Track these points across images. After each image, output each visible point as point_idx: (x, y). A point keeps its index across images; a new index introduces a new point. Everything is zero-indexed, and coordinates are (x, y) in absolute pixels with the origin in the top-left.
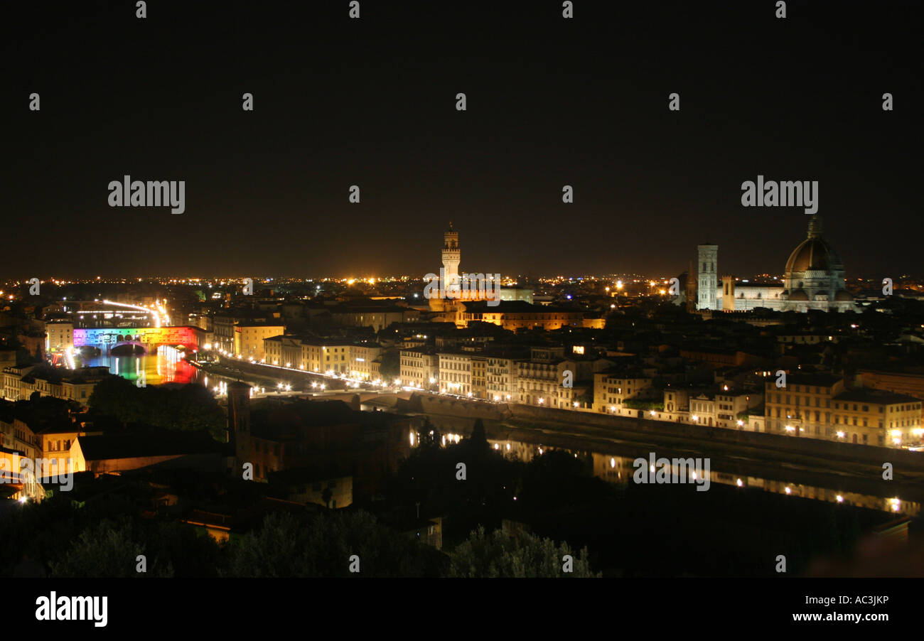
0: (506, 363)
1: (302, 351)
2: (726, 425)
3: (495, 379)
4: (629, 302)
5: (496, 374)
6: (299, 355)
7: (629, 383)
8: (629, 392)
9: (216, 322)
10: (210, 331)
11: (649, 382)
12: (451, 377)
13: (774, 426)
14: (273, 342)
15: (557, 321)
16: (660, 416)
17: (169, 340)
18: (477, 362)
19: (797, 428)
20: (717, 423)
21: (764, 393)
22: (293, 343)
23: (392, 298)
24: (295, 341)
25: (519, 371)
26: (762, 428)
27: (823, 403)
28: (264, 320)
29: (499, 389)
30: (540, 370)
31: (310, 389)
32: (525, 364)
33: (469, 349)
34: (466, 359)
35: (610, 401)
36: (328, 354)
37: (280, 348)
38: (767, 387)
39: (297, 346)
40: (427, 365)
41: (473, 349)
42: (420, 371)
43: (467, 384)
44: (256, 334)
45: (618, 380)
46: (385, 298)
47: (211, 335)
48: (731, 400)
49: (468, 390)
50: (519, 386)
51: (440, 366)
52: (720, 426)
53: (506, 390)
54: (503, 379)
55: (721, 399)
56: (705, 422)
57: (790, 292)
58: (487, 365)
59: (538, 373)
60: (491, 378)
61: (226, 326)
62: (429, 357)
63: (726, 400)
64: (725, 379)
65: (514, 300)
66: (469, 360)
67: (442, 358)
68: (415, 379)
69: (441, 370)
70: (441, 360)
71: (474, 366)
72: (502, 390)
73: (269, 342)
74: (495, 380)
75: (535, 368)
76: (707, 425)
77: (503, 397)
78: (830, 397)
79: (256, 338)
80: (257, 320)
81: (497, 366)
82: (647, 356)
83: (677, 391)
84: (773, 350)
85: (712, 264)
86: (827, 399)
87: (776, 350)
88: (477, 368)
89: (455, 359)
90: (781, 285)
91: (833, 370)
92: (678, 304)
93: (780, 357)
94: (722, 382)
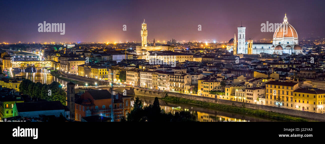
0: (165, 76)
1: (91, 70)
2: (250, 102)
4: (211, 51)
5: (161, 80)
6: (90, 72)
7: (211, 84)
8: (211, 88)
9: (61, 59)
10: (59, 62)
11: (219, 83)
12: (145, 81)
13: (269, 102)
14: (81, 67)
15: (183, 59)
16: (223, 98)
17: (45, 66)
18: (154, 75)
19: (279, 104)
20: (246, 101)
21: (265, 89)
22: (88, 67)
23: (123, 50)
24: (89, 66)
25: (170, 79)
26: (264, 104)
27: (290, 93)
28: (78, 58)
29: (162, 86)
30: (177, 78)
31: (94, 85)
32: (172, 76)
33: (151, 70)
34: (150, 74)
35: (204, 91)
36: (100, 71)
37: (83, 69)
38: (266, 86)
39: (89, 68)
40: (136, 76)
41: (153, 70)
42: (133, 78)
43: (150, 84)
44: (75, 64)
45: (207, 83)
46: (120, 50)
47: (59, 64)
48: (252, 91)
49: (151, 86)
50: (170, 85)
51: (141, 77)
52: (247, 102)
53: (165, 86)
54: (164, 82)
55: (248, 91)
56: (241, 101)
57: (275, 46)
58: (158, 76)
59: (177, 79)
61: (64, 60)
62: (137, 73)
63: (250, 91)
64: (249, 83)
65: (168, 50)
66: (151, 74)
67: (142, 73)
68: (132, 82)
69: (141, 78)
70: (141, 74)
73: (80, 67)
74: (161, 82)
75: (176, 78)
76: (242, 101)
77: (164, 88)
78: (293, 91)
79: (75, 65)
80: (75, 58)
81: (161, 77)
82: (218, 73)
83: (230, 87)
84: (269, 71)
85: (243, 35)
86: (291, 92)
87: (270, 71)
88: (154, 77)
89: (146, 74)
90: (272, 43)
91: (294, 79)
92: (230, 51)
93: (272, 74)
94: (248, 84)
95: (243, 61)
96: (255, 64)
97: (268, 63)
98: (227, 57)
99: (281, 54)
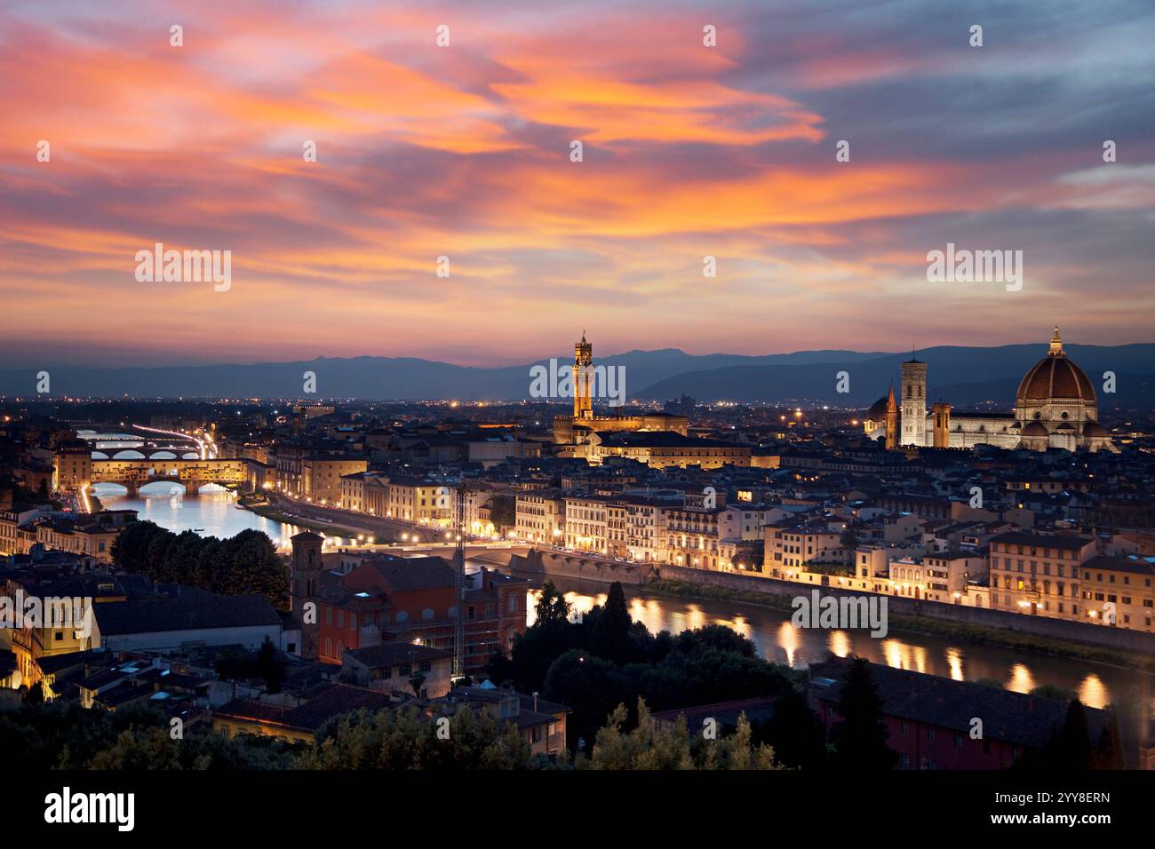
0: (652, 512)
1: (391, 493)
2: (937, 597)
3: (637, 531)
4: (810, 436)
5: (638, 526)
6: (386, 498)
7: (810, 539)
8: (810, 552)
9: (279, 455)
10: (271, 466)
11: (837, 539)
12: (581, 530)
13: (1001, 599)
14: (353, 482)
15: (717, 459)
16: (850, 584)
17: (217, 477)
18: (614, 510)
19: (1034, 606)
20: (926, 594)
21: (988, 558)
22: (380, 483)
23: (506, 426)
24: (381, 480)
25: (668, 522)
26: (986, 604)
27: (1068, 571)
28: (341, 453)
29: (642, 545)
30: (694, 521)
31: (401, 543)
32: (676, 514)
33: (605, 493)
34: (600, 506)
35: (785, 563)
36: (424, 497)
37: (362, 489)
38: (991, 549)
39: (383, 486)
40: (551, 512)
41: (610, 494)
42: (539, 519)
43: (601, 538)
44: (331, 471)
45: (795, 536)
46: (497, 426)
47: (273, 471)
48: (944, 565)
49: (603, 546)
50: (668, 542)
51: (567, 515)
52: (930, 599)
53: (651, 546)
54: (647, 532)
55: (931, 563)
56: (910, 594)
57: (1023, 425)
58: (627, 514)
59: (693, 525)
60: (633, 530)
61: (291, 459)
62: (553, 503)
63: (938, 564)
64: (936, 537)
65: (663, 430)
66: (603, 507)
67: (570, 504)
68: (534, 531)
69: (568, 520)
70: (568, 506)
71: (611, 514)
72: (647, 546)
73: (347, 481)
74: (637, 534)
75: (688, 519)
76: (913, 596)
77: (647, 554)
78: (1076, 563)
79: (330, 475)
80: (333, 453)
81: (639, 515)
82: (834, 505)
83: (874, 551)
84: (1000, 500)
85: (920, 387)
86: (1073, 567)
87: (1004, 500)
88: (614, 518)
89: (586, 506)
90: (1012, 416)
91: (1080, 529)
92: (874, 438)
93: (1009, 509)
94: (933, 541)
95: (917, 468)
96: (957, 479)
97: (999, 475)
98: (864, 454)
99: (1043, 449)
